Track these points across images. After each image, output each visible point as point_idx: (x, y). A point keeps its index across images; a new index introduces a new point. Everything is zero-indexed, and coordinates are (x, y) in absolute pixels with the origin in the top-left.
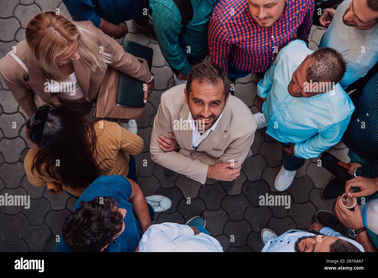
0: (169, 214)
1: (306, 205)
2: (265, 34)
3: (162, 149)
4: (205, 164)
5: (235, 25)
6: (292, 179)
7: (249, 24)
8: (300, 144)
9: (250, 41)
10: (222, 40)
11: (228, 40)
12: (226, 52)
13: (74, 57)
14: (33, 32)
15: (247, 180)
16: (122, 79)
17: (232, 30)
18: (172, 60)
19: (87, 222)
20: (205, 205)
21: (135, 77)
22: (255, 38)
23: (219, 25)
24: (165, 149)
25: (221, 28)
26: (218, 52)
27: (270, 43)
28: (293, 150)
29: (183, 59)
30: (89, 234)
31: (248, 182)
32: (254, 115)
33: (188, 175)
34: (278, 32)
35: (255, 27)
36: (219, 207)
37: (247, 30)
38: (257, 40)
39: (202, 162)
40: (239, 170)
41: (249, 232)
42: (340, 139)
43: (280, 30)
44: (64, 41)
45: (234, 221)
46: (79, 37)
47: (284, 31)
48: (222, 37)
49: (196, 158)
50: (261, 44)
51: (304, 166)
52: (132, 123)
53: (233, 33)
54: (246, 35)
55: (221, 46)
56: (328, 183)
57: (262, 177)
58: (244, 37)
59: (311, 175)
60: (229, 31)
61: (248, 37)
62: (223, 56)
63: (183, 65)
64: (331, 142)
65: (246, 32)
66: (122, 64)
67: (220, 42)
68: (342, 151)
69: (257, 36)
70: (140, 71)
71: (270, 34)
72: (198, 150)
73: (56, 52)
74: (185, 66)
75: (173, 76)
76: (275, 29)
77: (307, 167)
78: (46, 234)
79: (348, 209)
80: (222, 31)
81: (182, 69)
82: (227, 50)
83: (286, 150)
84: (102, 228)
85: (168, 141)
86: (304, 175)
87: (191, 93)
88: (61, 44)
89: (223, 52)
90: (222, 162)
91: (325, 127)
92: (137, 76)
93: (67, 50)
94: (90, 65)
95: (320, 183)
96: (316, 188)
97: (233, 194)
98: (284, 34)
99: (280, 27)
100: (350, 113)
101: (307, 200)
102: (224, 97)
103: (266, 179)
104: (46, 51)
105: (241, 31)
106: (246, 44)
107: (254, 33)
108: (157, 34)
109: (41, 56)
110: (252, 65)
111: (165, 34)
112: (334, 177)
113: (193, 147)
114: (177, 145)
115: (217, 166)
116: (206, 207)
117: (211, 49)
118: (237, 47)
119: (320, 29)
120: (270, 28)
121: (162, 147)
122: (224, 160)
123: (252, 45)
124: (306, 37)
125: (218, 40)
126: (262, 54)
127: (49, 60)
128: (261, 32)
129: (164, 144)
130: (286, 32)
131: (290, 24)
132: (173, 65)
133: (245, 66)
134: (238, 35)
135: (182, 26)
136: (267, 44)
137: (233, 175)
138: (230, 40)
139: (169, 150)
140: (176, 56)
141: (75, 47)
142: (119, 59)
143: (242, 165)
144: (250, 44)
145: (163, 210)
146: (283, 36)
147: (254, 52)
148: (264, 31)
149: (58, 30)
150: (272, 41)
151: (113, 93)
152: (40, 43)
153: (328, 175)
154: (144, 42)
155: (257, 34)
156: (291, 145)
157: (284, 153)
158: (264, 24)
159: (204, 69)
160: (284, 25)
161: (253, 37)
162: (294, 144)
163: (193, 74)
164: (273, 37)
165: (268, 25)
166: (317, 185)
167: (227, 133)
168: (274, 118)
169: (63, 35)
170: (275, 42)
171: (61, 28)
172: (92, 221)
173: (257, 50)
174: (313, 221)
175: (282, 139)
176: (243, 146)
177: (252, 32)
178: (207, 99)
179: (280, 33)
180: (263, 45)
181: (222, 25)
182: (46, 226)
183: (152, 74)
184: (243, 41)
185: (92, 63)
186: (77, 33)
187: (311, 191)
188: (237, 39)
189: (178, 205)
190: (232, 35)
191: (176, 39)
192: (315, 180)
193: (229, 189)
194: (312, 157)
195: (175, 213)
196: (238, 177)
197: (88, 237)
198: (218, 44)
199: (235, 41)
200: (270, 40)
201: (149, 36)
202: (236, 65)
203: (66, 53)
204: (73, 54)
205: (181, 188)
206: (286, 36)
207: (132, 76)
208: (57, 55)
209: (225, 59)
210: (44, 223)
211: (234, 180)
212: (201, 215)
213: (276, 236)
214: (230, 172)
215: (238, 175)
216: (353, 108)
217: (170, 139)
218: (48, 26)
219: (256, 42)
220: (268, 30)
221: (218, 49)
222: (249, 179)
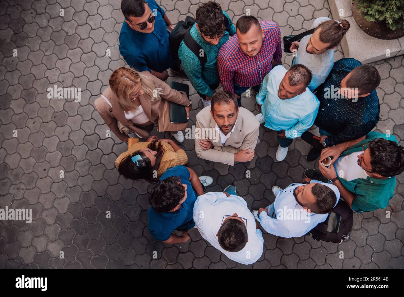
0: (212, 186)
1: (297, 167)
2: (253, 62)
3: (203, 149)
4: (231, 153)
5: (234, 59)
6: (287, 152)
7: (242, 57)
8: (288, 130)
9: (244, 67)
10: (227, 70)
11: (231, 69)
12: (231, 77)
13: (140, 93)
14: (113, 82)
15: (258, 158)
16: (171, 105)
17: (232, 62)
18: (199, 89)
19: (162, 192)
20: (234, 177)
21: (180, 103)
22: (248, 65)
23: (224, 61)
24: (205, 148)
25: (225, 62)
26: (225, 78)
27: (258, 67)
28: (284, 134)
29: (206, 87)
30: (165, 198)
31: (259, 159)
32: (256, 116)
33: (222, 162)
34: (261, 59)
35: (246, 58)
36: (243, 177)
37: (242, 61)
38: (249, 66)
39: (230, 152)
40: (253, 153)
41: (264, 190)
42: (313, 124)
43: (262, 57)
44: (132, 83)
45: (254, 185)
46: (141, 80)
47: (265, 58)
48: (227, 68)
49: (225, 151)
50: (252, 68)
51: (292, 143)
52: (180, 133)
53: (233, 64)
54: (242, 64)
55: (227, 74)
56: (309, 151)
57: (267, 154)
58: (241, 66)
59: (298, 148)
60: (230, 64)
61: (243, 65)
62: (229, 80)
63: (207, 91)
64: (308, 126)
65: (241, 62)
66: (170, 96)
67: (226, 71)
68: (314, 130)
69: (249, 64)
70: (182, 99)
71: (256, 61)
72: (225, 145)
73: (129, 91)
74: (209, 91)
75: (201, 99)
76: (259, 57)
77: (295, 144)
78: (139, 210)
79: (326, 166)
80: (226, 64)
81: (207, 93)
82: (231, 75)
83: (280, 135)
84: (172, 195)
85: (206, 143)
86: (294, 148)
87: (215, 112)
88: (131, 86)
89: (229, 77)
90: (242, 150)
91: (304, 117)
92: (181, 103)
93: (135, 89)
94: (150, 98)
95: (304, 152)
96: (302, 156)
97: (251, 168)
98: (265, 59)
99: (262, 56)
100: (317, 106)
101: (298, 164)
102: (236, 110)
103: (270, 155)
104: (123, 92)
105: (238, 62)
106: (242, 70)
107: (246, 62)
108: (187, 75)
109: (120, 96)
110: (249, 83)
111: (192, 73)
112: (312, 147)
113: (222, 144)
114: (212, 144)
115: (239, 153)
116: (235, 179)
117: (221, 76)
118: (237, 73)
119: (289, 55)
120: (255, 57)
121: (203, 147)
122: (243, 149)
123: (246, 70)
124: (280, 60)
125: (225, 70)
126: (253, 75)
127: (125, 97)
128: (250, 61)
129: (204, 145)
130: (266, 58)
131: (268, 53)
132: (201, 92)
133: (244, 84)
134: (236, 65)
135: (201, 67)
136: (255, 68)
137: (250, 157)
138: (232, 69)
139: (207, 148)
140: (201, 86)
141: (140, 86)
142: (168, 93)
143: (255, 150)
144: (245, 69)
145: (208, 185)
146: (265, 61)
147: (249, 74)
148: (253, 60)
149: (128, 77)
150: (258, 65)
151: (168, 115)
152: (118, 87)
153: (308, 146)
154: (179, 81)
155: (248, 62)
156: (283, 132)
157: (278, 137)
158: (252, 54)
159: (220, 95)
160: (264, 54)
161: (246, 64)
162: (285, 130)
163: (214, 100)
164: (258, 62)
165: (254, 55)
166: (303, 154)
167: (242, 131)
168: (270, 115)
169: (131, 80)
170: (260, 65)
171: (130, 76)
172: (166, 191)
173: (250, 72)
174: (303, 177)
175: (276, 128)
176: (253, 138)
177: (245, 61)
178: (225, 114)
179: (263, 59)
180: (253, 69)
181: (225, 60)
182: (138, 205)
183: (190, 101)
184: (240, 68)
185: (151, 95)
186: (139, 77)
187: (299, 158)
188: (236, 67)
189: (217, 180)
190: (233, 65)
191: (200, 76)
192: (300, 151)
193: (248, 165)
194: (297, 137)
195: (216, 185)
196: (254, 158)
197: (164, 201)
198: (225, 72)
199: (235, 69)
200: (257, 65)
201: (182, 77)
202: (239, 85)
203: (135, 91)
204: (139, 91)
205: (217, 170)
206: (266, 61)
207: (178, 103)
208: (129, 93)
209: (230, 81)
210: (136, 203)
211: (252, 160)
212: (233, 184)
213: (281, 190)
214: (248, 155)
215: (254, 156)
216: (319, 102)
217: (207, 142)
218: (122, 76)
219: (248, 67)
220: (255, 59)
221: (225, 76)
222: (260, 156)
